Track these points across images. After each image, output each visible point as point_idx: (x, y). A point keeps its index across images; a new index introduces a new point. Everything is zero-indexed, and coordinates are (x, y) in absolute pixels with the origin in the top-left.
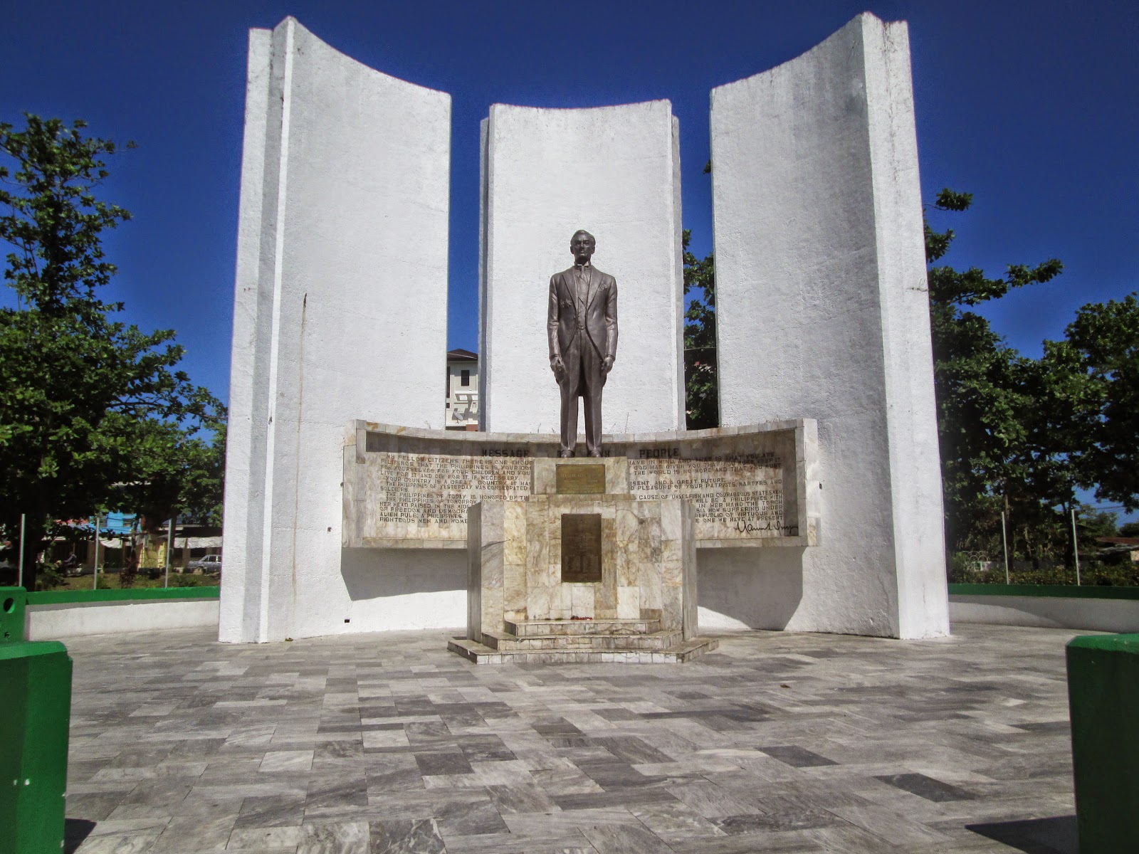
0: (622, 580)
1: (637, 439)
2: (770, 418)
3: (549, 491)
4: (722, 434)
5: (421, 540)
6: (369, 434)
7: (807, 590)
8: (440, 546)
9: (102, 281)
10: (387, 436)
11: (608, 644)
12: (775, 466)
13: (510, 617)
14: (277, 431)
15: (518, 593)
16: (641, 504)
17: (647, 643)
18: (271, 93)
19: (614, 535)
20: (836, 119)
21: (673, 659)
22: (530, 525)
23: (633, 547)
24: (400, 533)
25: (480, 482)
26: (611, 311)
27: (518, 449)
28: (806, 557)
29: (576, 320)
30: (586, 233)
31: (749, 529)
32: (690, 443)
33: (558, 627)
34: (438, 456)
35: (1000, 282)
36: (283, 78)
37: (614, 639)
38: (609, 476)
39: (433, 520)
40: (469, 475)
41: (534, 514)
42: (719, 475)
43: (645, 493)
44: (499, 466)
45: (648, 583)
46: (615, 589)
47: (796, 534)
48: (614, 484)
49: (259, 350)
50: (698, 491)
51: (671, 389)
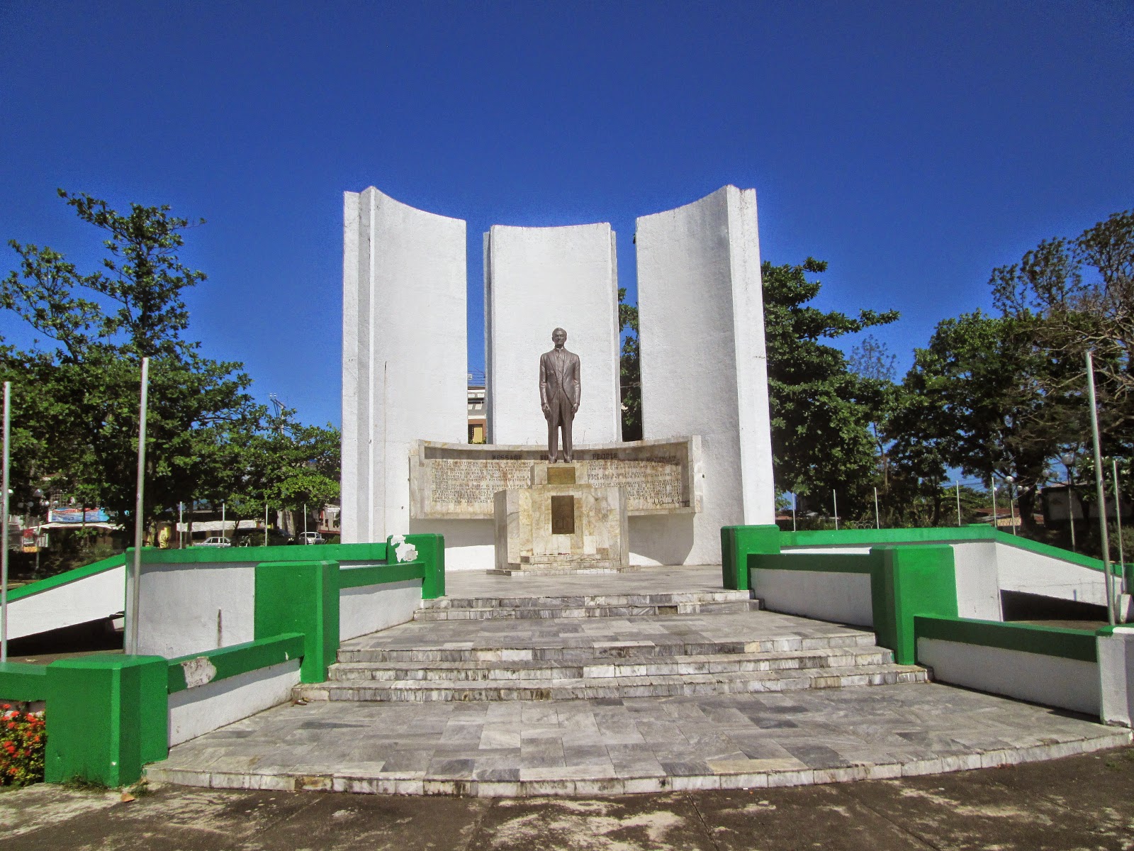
0: (586, 532)
1: (591, 448)
2: (674, 434)
3: (543, 483)
4: (644, 444)
5: (457, 514)
6: (426, 448)
7: (697, 540)
8: (469, 517)
9: (184, 327)
10: (435, 449)
11: (580, 566)
12: (677, 464)
13: (524, 554)
14: (375, 449)
15: (528, 541)
16: (596, 489)
17: (601, 564)
18: (361, 234)
19: (581, 507)
20: (713, 249)
21: (615, 572)
22: (534, 502)
23: (592, 514)
24: (444, 510)
25: (492, 476)
26: (576, 377)
27: (515, 455)
28: (696, 520)
29: (557, 382)
30: (562, 330)
31: (662, 503)
32: (625, 450)
33: (552, 558)
34: (465, 461)
35: (855, 321)
36: (369, 226)
37: (582, 563)
38: (577, 474)
39: (463, 501)
40: (485, 472)
41: (536, 496)
42: (643, 470)
43: (596, 482)
44: (503, 466)
45: (600, 534)
46: (582, 537)
47: (689, 506)
48: (580, 478)
49: (360, 398)
50: (629, 480)
51: (612, 414)
